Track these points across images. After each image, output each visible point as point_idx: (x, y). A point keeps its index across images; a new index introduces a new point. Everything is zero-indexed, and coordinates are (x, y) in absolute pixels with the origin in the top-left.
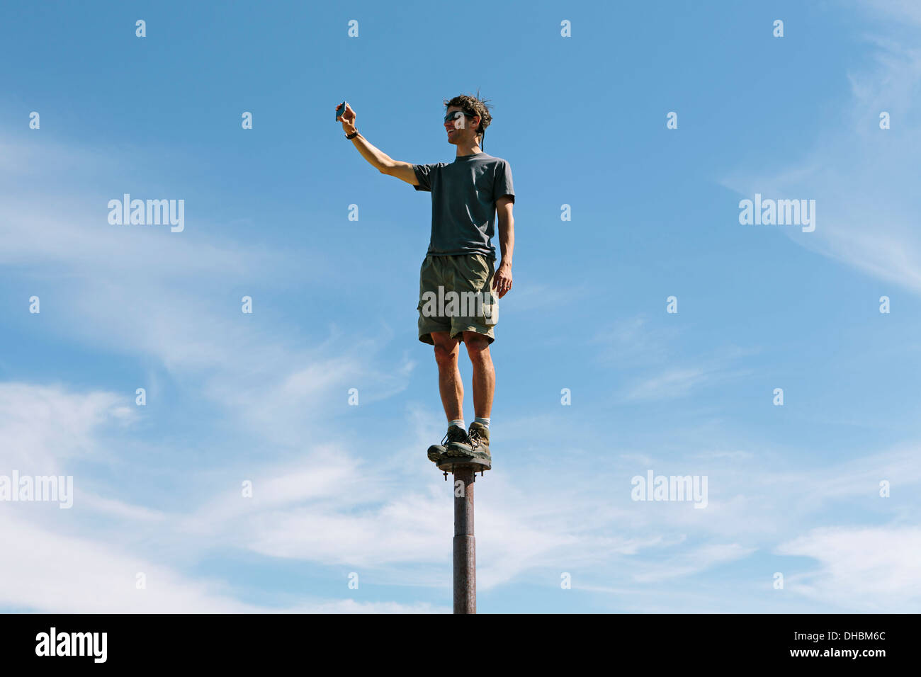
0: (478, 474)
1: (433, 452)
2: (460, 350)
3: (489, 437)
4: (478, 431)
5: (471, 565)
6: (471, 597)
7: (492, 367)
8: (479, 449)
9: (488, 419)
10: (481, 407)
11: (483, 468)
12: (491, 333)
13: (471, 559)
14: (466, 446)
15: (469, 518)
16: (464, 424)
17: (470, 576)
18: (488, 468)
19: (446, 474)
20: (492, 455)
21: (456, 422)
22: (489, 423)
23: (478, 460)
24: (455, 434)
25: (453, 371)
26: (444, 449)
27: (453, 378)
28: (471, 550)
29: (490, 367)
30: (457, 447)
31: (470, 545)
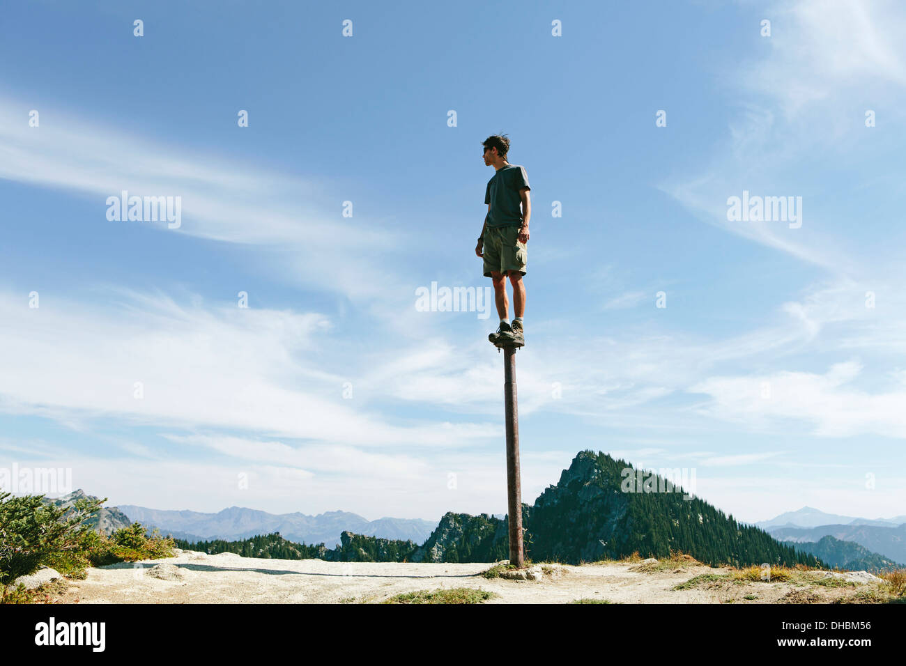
0: (518, 349)
1: (492, 337)
2: (507, 281)
3: (523, 327)
4: (517, 325)
5: (515, 400)
6: (515, 417)
7: (524, 289)
8: (518, 335)
9: (522, 318)
10: (518, 311)
11: (520, 345)
12: (524, 269)
13: (514, 396)
14: (510, 333)
15: (513, 373)
16: (509, 321)
17: (515, 406)
18: (523, 346)
19: (499, 349)
20: (525, 338)
21: (504, 320)
22: (523, 320)
23: (517, 341)
24: (504, 327)
25: (503, 291)
26: (498, 335)
27: (503, 295)
28: (514, 391)
29: (523, 288)
30: (505, 334)
31: (514, 388)
